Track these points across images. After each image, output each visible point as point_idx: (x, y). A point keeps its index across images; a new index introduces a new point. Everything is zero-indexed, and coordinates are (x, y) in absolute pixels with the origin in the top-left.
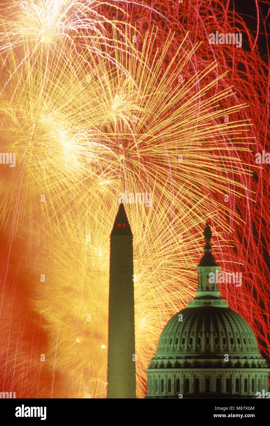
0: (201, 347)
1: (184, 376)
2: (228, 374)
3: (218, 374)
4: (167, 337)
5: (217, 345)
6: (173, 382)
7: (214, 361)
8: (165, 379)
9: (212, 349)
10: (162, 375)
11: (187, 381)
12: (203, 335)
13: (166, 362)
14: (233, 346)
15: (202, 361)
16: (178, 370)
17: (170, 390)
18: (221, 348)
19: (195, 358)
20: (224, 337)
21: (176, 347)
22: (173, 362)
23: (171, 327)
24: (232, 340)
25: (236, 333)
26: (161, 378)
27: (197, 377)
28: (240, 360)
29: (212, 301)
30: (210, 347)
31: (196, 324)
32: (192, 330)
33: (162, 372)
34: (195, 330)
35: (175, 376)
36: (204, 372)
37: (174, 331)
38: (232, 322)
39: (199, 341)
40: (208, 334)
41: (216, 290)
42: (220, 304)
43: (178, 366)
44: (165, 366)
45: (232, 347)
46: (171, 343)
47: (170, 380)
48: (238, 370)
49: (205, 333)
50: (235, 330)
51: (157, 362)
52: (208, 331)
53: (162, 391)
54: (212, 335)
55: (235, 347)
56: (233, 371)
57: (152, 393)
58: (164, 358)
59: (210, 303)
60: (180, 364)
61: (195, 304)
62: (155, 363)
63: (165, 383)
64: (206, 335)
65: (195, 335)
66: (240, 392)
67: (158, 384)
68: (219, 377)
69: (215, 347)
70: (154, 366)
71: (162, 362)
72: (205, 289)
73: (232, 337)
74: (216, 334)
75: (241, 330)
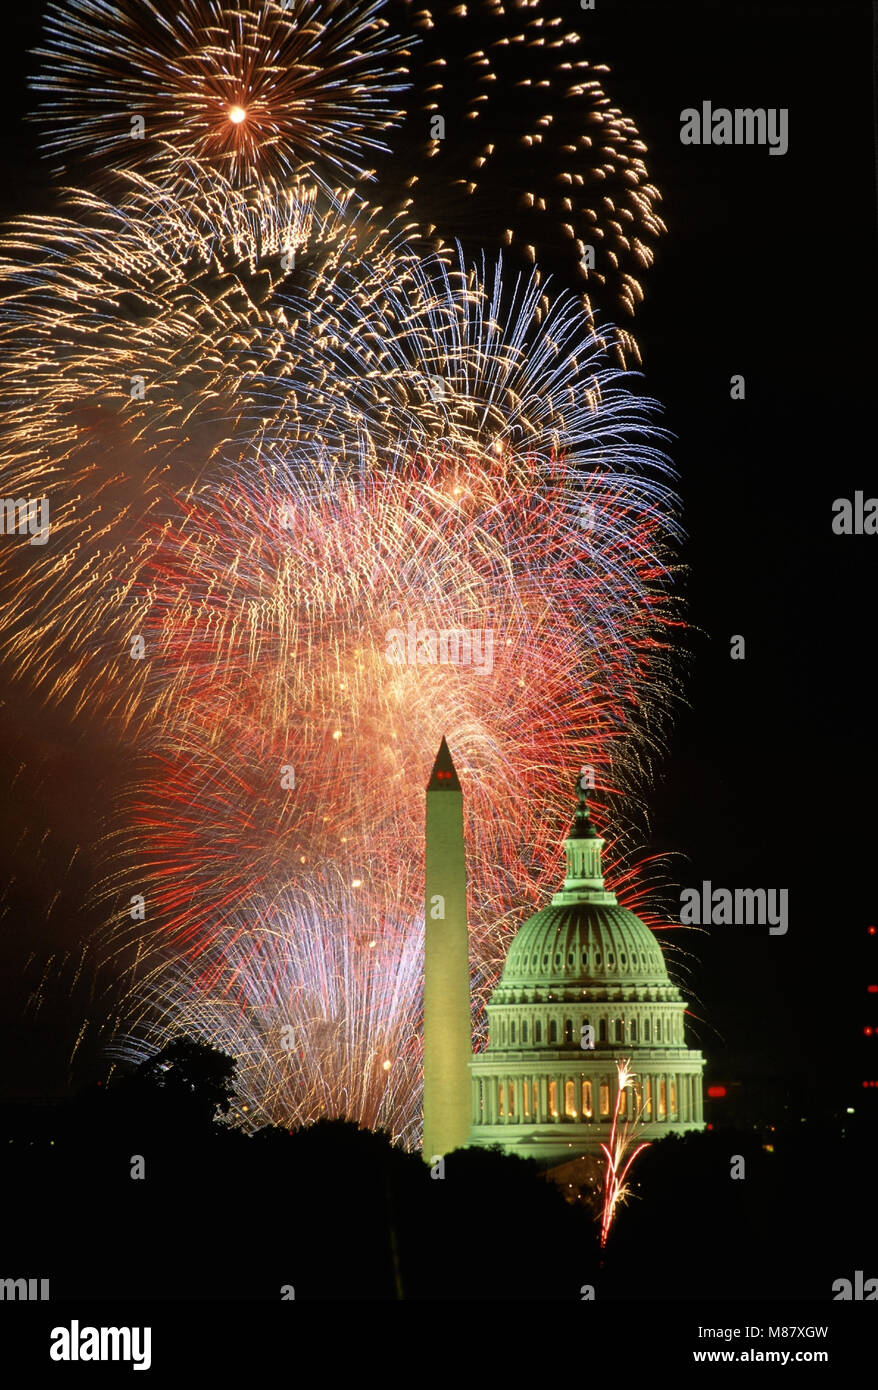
0: (574, 968)
1: (548, 1016)
2: (619, 1013)
3: (602, 1012)
4: (520, 954)
5: (600, 966)
6: (530, 1027)
7: (595, 991)
8: (517, 1021)
9: (592, 973)
10: (512, 1014)
11: (552, 1025)
12: (578, 948)
13: (518, 993)
14: (626, 967)
15: (576, 991)
16: (538, 1006)
17: (525, 1040)
18: (607, 970)
19: (566, 986)
20: (611, 951)
21: (535, 970)
22: (530, 993)
23: (526, 938)
24: (623, 957)
25: (631, 946)
26: (511, 1020)
27: (568, 1018)
28: (638, 989)
29: (591, 894)
30: (588, 968)
31: (566, 933)
32: (560, 942)
33: (513, 1010)
34: (565, 942)
35: (533, 1017)
36: (579, 1008)
37: (531, 943)
38: (623, 928)
39: (570, 959)
40: (584, 947)
41: (596, 876)
42: (603, 899)
43: (537, 1000)
44: (518, 1001)
45: (623, 969)
46: (525, 963)
47: (525, 1024)
48: (634, 1005)
49: (581, 946)
50: (629, 941)
51: (505, 994)
52: (584, 941)
53: (513, 1041)
54: (591, 948)
55: (629, 969)
56: (626, 1008)
57: (497, 1045)
58: (515, 988)
59: (587, 898)
60: (541, 997)
61: (564, 899)
62: (502, 996)
63: (517, 1028)
64: (581, 950)
65: (564, 949)
66: (639, 1042)
67: (506, 1029)
68: (603, 1018)
69: (596, 968)
70: (499, 1001)
71: (513, 994)
72: (579, 876)
73: (623, 951)
74: (598, 947)
75: (638, 941)
